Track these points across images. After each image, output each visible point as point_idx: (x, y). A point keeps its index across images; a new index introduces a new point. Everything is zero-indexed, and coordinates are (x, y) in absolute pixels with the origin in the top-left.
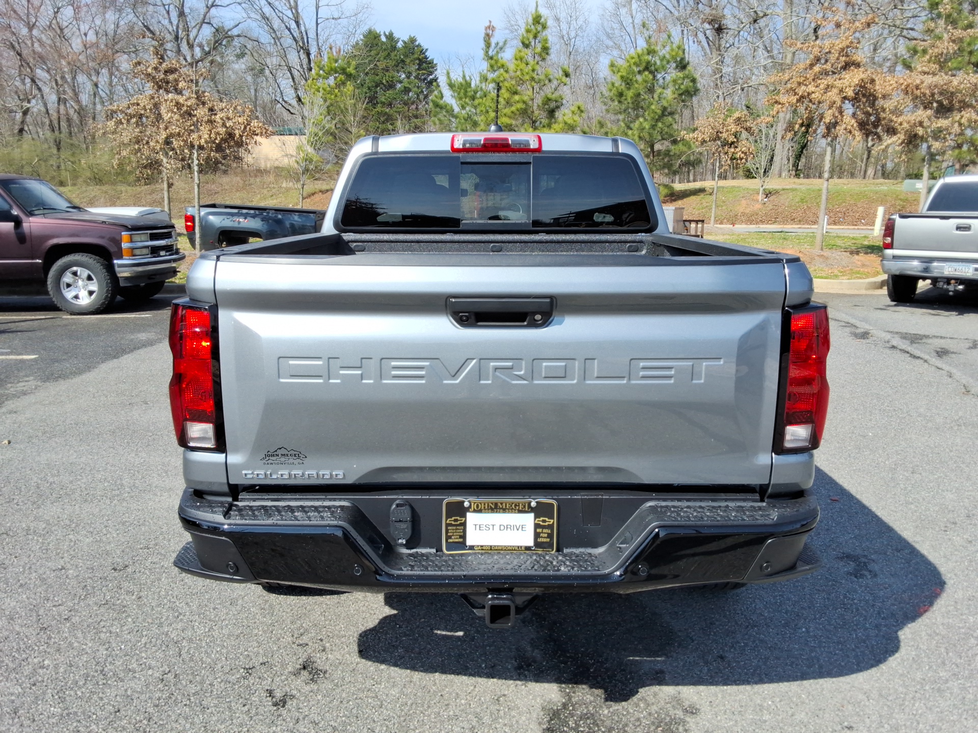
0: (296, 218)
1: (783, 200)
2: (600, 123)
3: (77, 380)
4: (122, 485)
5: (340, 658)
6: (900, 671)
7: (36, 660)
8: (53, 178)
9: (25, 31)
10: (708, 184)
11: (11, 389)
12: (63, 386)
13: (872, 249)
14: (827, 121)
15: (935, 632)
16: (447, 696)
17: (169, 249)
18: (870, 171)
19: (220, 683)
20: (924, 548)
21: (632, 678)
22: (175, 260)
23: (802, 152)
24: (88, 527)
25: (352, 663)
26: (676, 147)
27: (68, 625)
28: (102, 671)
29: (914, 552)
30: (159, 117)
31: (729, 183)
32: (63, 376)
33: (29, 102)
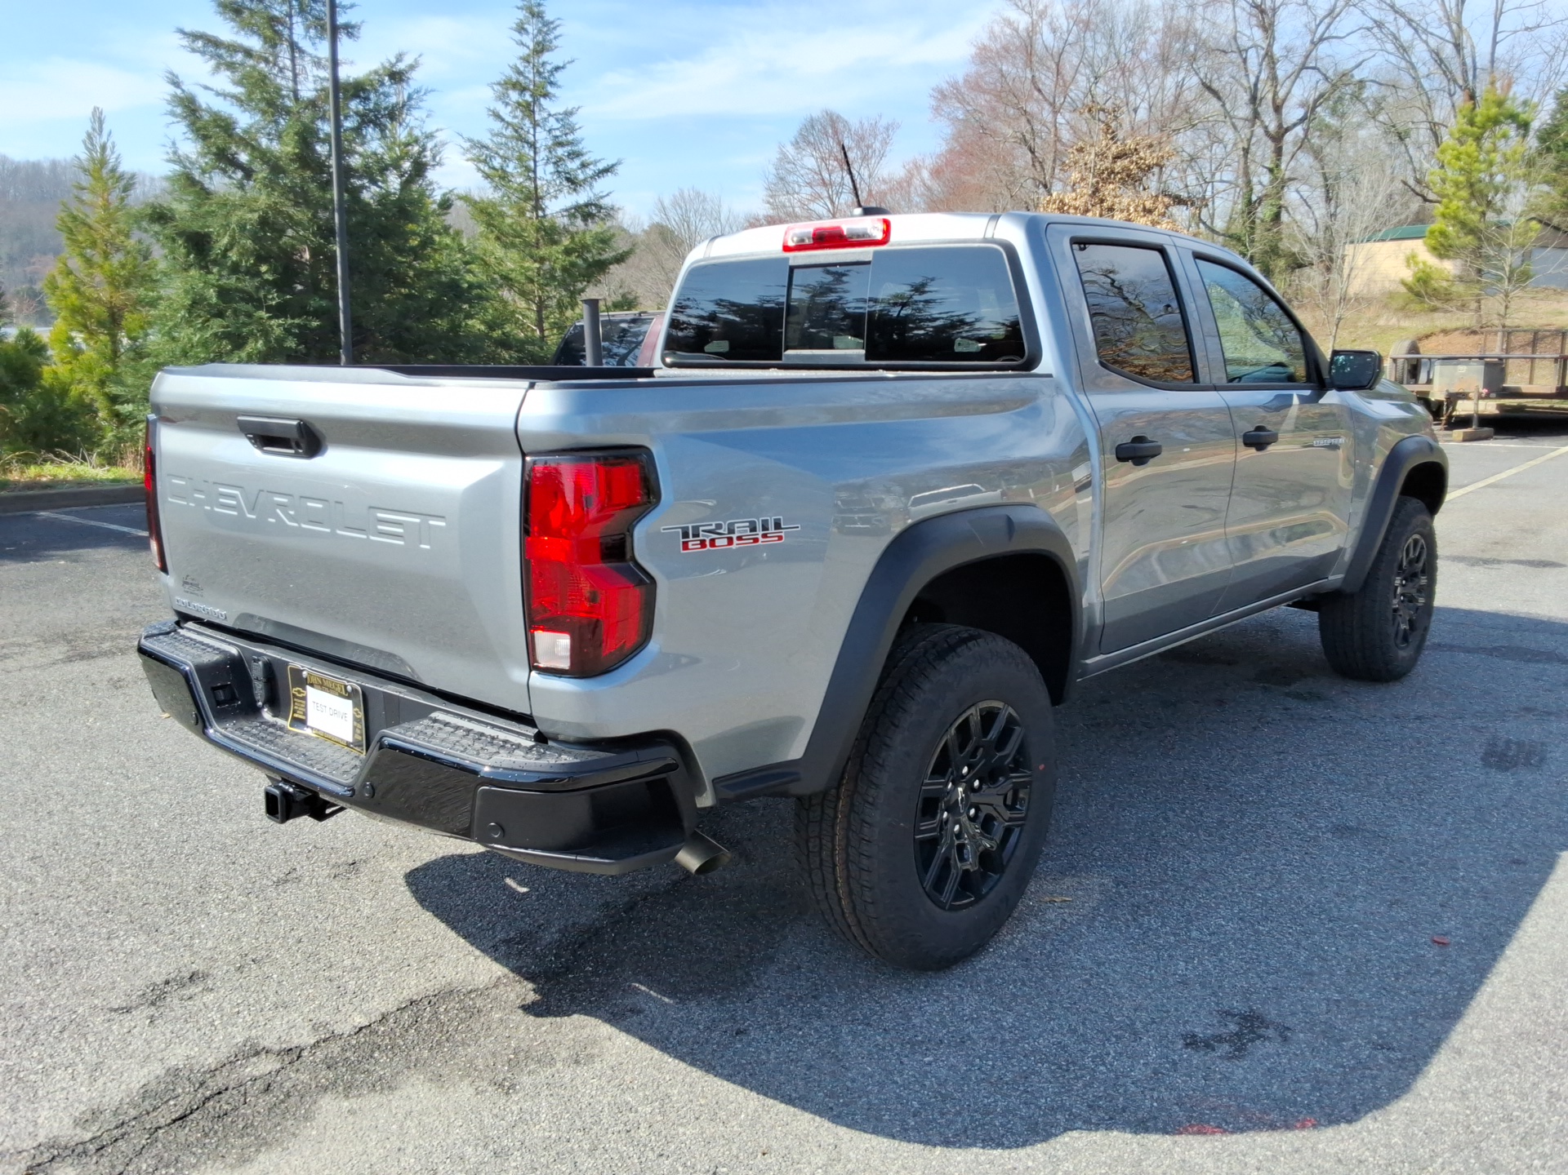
9: (1047, 115)
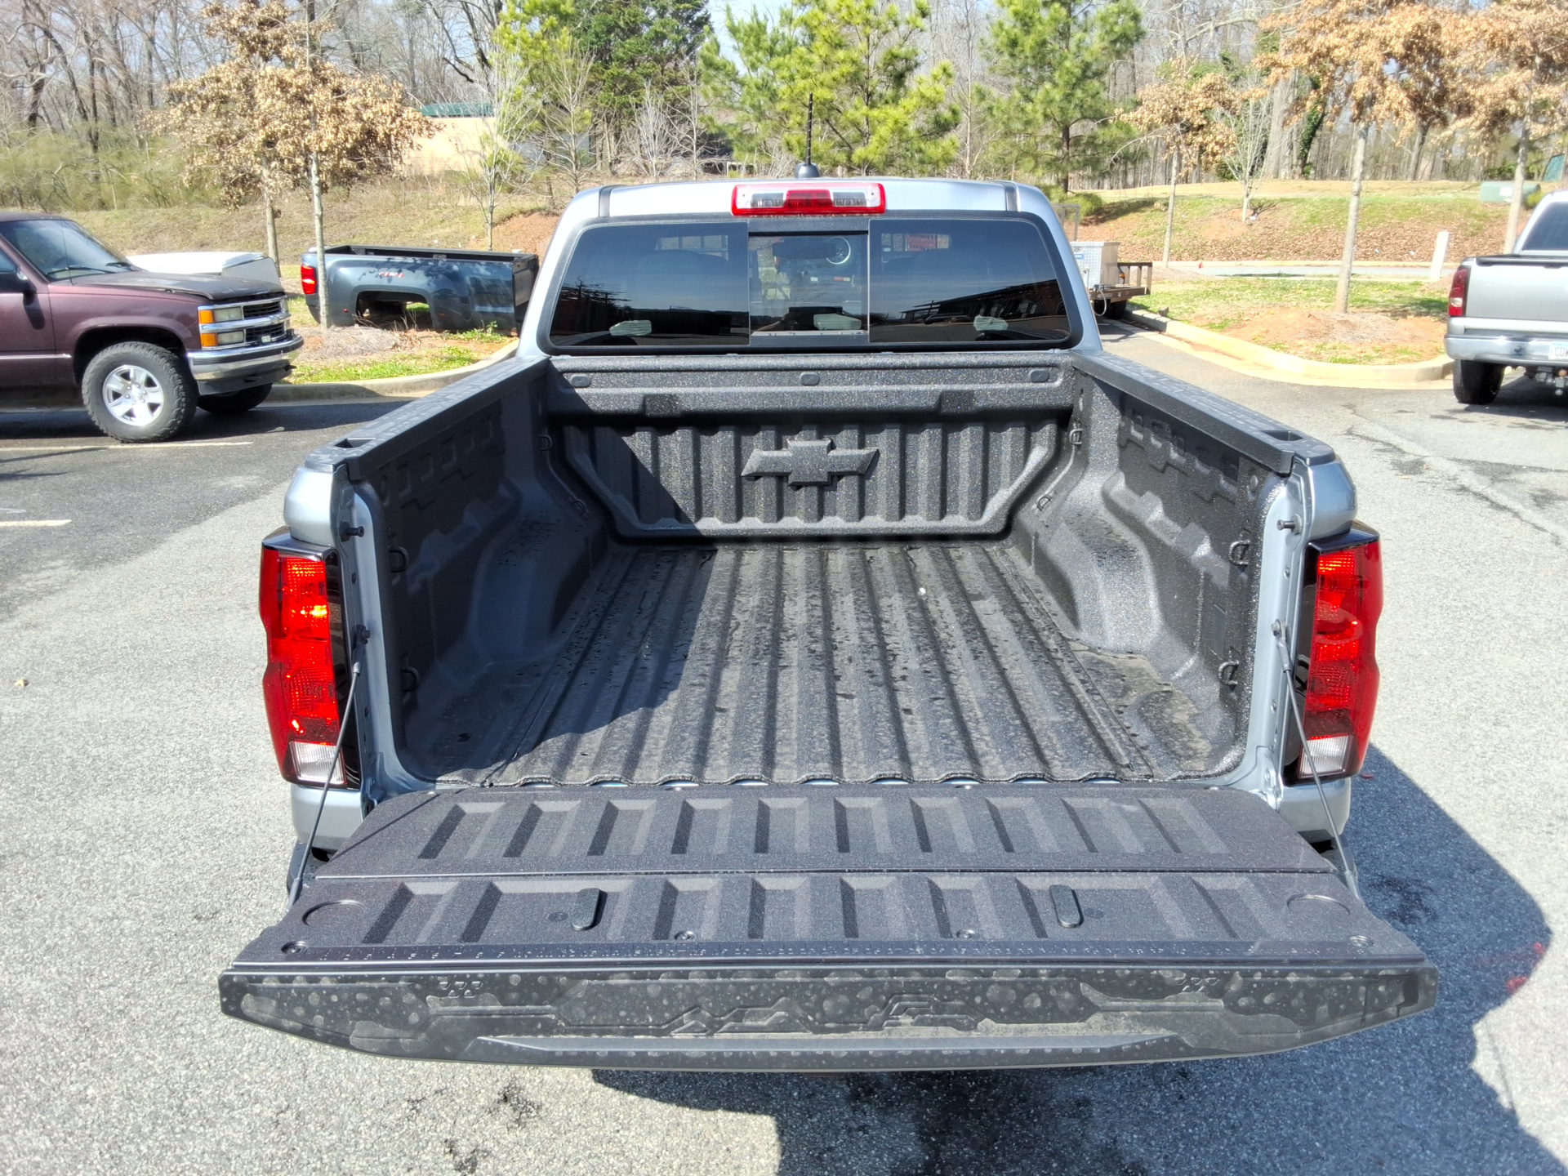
0: (482, 270)
1: (1282, 218)
2: (979, 91)
3: (135, 565)
4: (209, 761)
5: (563, 1080)
6: (1476, 1097)
7: (73, 1088)
8: (89, 196)
10: (1157, 191)
11: (28, 582)
12: (111, 576)
13: (1429, 307)
14: (1359, 95)
15: (1532, 1023)
16: (736, 1151)
17: (276, 330)
18: (1426, 166)
19: (370, 1128)
20: (1516, 867)
21: (1038, 1114)
22: (286, 350)
23: (1313, 134)
24: (154, 840)
25: (582, 1090)
26: (1106, 130)
27: (124, 1022)
28: (180, 1107)
29: (1498, 873)
30: (252, 103)
31: (1193, 189)
32: (110, 558)
33: (43, 69)
